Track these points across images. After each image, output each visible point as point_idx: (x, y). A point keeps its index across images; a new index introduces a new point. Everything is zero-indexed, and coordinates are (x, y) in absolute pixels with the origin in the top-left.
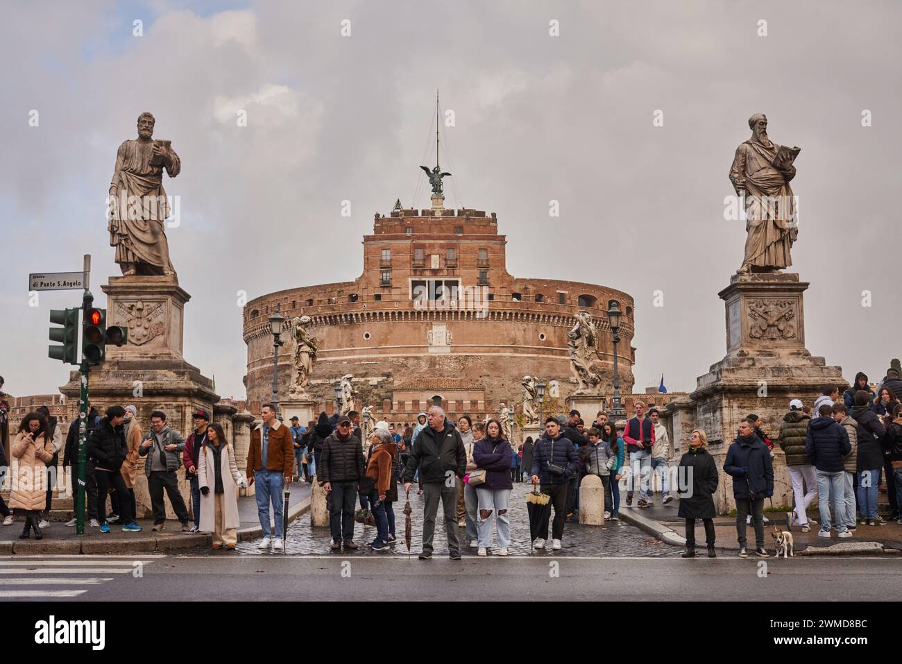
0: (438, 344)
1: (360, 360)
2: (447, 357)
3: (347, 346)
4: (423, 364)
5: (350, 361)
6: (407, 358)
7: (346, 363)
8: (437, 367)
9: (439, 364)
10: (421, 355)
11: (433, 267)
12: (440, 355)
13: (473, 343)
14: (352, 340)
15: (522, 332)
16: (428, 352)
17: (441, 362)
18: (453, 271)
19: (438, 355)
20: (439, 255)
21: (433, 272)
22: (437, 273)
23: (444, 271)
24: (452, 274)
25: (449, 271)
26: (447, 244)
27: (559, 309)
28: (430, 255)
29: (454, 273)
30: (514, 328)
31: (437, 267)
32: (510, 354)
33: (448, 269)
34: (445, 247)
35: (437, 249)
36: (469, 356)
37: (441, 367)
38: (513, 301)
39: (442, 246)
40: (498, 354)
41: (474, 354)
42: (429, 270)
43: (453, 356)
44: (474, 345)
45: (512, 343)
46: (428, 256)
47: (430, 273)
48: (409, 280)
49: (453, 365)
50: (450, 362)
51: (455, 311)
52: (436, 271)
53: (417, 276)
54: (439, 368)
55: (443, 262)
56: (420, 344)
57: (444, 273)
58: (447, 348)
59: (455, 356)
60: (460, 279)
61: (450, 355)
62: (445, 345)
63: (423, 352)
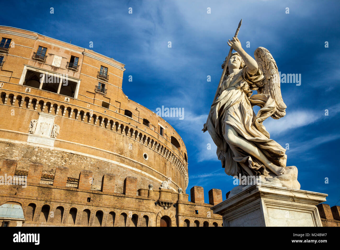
0: (41, 135)
2: (49, 151)
4: (16, 152)
8: (34, 158)
9: (37, 156)
10: (17, 142)
11: (53, 64)
12: (40, 146)
13: (81, 143)
16: (26, 141)
17: (39, 154)
18: (73, 73)
19: (38, 146)
20: (63, 58)
21: (52, 69)
22: (56, 70)
23: (64, 70)
24: (72, 76)
25: (69, 72)
26: (72, 52)
27: (159, 138)
28: (54, 55)
29: (74, 75)
30: (123, 140)
31: (58, 66)
32: (117, 162)
33: (68, 71)
34: (70, 53)
35: (62, 53)
36: (74, 154)
37: (38, 159)
38: (125, 116)
39: (67, 52)
40: (105, 160)
41: (80, 153)
42: (49, 66)
43: (56, 150)
44: (82, 145)
45: (120, 153)
46: (51, 55)
47: (49, 68)
48: (25, 68)
49: (53, 159)
50: (51, 156)
51: (68, 106)
52: (56, 68)
53: (35, 66)
54: (36, 160)
55: (65, 64)
56: (19, 130)
57: (64, 72)
58: (51, 140)
59: (58, 151)
60: (79, 81)
61: (52, 148)
62: (49, 137)
63: (20, 140)
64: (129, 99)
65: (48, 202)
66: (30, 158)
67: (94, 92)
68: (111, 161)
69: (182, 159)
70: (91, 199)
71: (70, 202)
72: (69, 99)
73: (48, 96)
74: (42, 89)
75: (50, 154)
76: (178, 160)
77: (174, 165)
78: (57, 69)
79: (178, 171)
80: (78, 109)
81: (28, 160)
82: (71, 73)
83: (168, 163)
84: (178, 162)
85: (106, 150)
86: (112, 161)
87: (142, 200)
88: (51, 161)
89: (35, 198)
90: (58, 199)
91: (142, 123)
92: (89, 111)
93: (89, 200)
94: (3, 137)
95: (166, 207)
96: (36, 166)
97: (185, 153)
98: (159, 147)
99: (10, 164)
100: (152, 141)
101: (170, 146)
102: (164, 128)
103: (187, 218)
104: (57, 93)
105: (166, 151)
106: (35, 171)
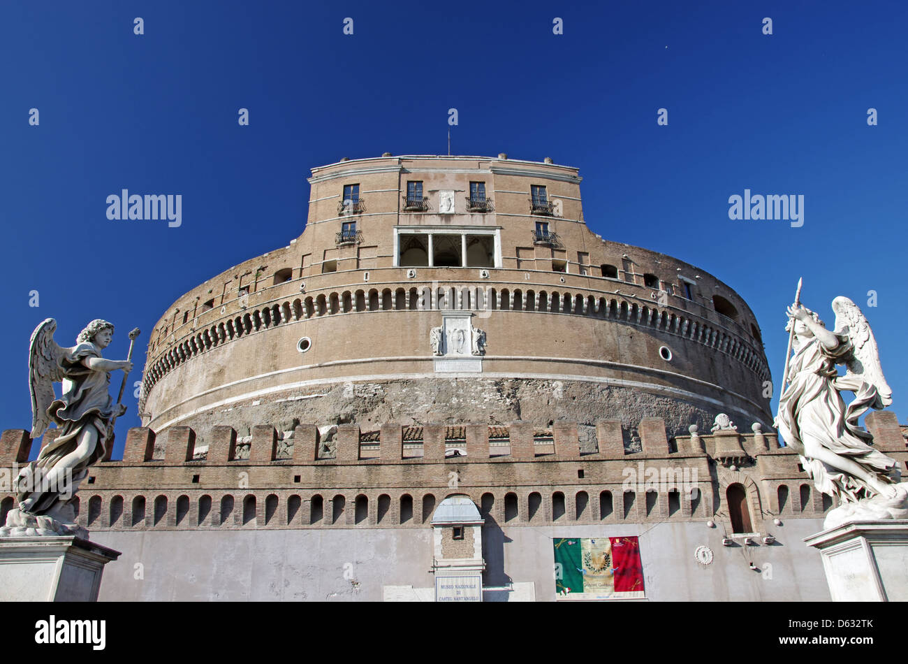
0: (458, 355)
1: (286, 394)
2: (474, 382)
3: (264, 370)
4: (422, 395)
5: (265, 399)
6: (385, 384)
7: (257, 403)
8: (454, 401)
9: (458, 396)
10: (418, 376)
11: (444, 210)
12: (460, 375)
13: (530, 354)
14: (275, 357)
15: (628, 340)
16: (432, 370)
17: (461, 392)
18: (482, 217)
19: (454, 376)
20: (455, 191)
21: (442, 220)
22: (450, 220)
23: (465, 216)
24: (480, 223)
25: (474, 217)
26: (469, 176)
27: (687, 307)
28: (438, 191)
29: (484, 222)
30: (611, 331)
31: (452, 211)
32: (609, 379)
33: (472, 215)
34: (466, 179)
35: (451, 182)
36: (522, 380)
37: (461, 401)
38: (604, 278)
39: (460, 177)
40: (585, 378)
41: (533, 376)
42: (435, 216)
43: (488, 378)
44: (533, 358)
45: (610, 358)
46: (432, 192)
47: (436, 221)
48: (396, 233)
49: (487, 397)
50: (482, 391)
51: (489, 287)
52: (447, 217)
53: (411, 224)
54: (459, 403)
55: (466, 203)
56: (415, 354)
57: (467, 220)
58: (475, 362)
59: (491, 379)
60: (497, 232)
61: (480, 375)
62: (470, 355)
63: (422, 371)
64: (603, 241)
65: (512, 488)
66: (448, 402)
67: (530, 244)
68: (597, 378)
69: (747, 340)
70: (585, 472)
71: (550, 483)
72: (487, 272)
73: (447, 277)
74: (434, 265)
75: (480, 388)
76: (739, 345)
77: (732, 358)
78: (451, 218)
79: (744, 369)
80: (508, 287)
81: (446, 405)
82: (478, 219)
83: (717, 356)
84: (739, 349)
85: (582, 358)
86: (600, 378)
87: (681, 461)
88: (485, 400)
89: (490, 484)
90: (528, 480)
91: (643, 284)
92: (530, 288)
93: (581, 473)
94: (393, 371)
95: (733, 467)
96: (475, 427)
97: (752, 324)
98: (689, 326)
99: (435, 430)
100: (674, 317)
101: (714, 318)
102: (694, 283)
103: (782, 483)
104: (461, 266)
105: (708, 331)
106: (477, 435)
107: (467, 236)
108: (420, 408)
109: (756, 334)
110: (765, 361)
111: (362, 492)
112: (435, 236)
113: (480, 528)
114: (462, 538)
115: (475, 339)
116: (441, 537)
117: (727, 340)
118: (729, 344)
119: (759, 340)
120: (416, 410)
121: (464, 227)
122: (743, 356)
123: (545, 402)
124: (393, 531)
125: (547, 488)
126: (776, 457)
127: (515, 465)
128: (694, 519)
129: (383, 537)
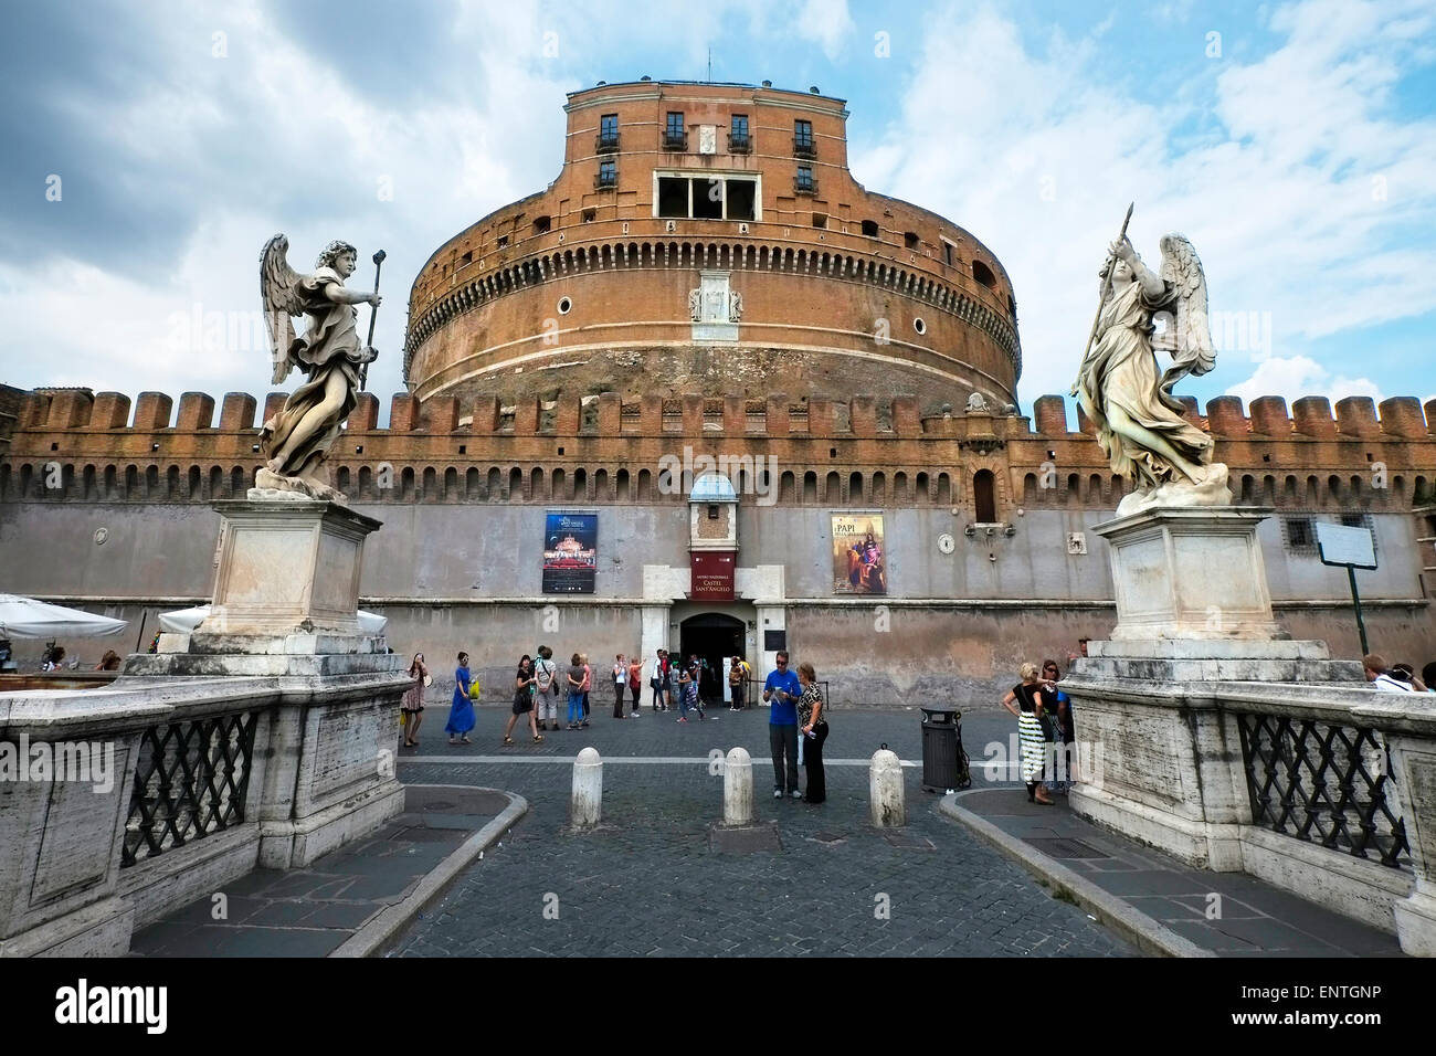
0: (713, 321)
1: (548, 361)
2: (732, 351)
3: (525, 335)
4: (680, 364)
5: (528, 366)
6: (645, 351)
7: (520, 370)
8: (711, 372)
9: (714, 367)
10: (676, 344)
11: (703, 150)
12: (716, 344)
13: (787, 322)
14: (537, 319)
16: (690, 336)
17: (717, 362)
18: (743, 159)
19: (711, 344)
20: (718, 126)
21: (702, 161)
22: (709, 163)
23: (726, 157)
24: (741, 166)
25: (736, 159)
26: (732, 106)
27: (946, 274)
28: (699, 125)
29: (745, 165)
30: (867, 298)
31: (713, 151)
32: (862, 353)
33: (733, 156)
34: (729, 112)
35: (714, 115)
36: (777, 350)
37: (718, 372)
38: (864, 236)
39: (722, 109)
40: (838, 351)
41: (788, 347)
42: (695, 157)
43: (744, 348)
44: (789, 326)
46: (694, 127)
47: (696, 163)
48: (657, 175)
49: (743, 368)
50: (738, 362)
51: (748, 244)
52: (708, 158)
53: (670, 166)
54: (715, 375)
55: (725, 141)
56: (674, 319)
57: (726, 163)
58: (731, 328)
59: (748, 348)
60: (759, 177)
61: (737, 345)
62: (728, 322)
63: (681, 339)
66: (704, 373)
67: (791, 195)
69: (1003, 313)
70: (837, 451)
72: (745, 225)
73: (706, 231)
74: (694, 216)
75: (735, 358)
76: (993, 319)
78: (712, 160)
80: (768, 245)
81: (703, 377)
82: (739, 161)
85: (838, 328)
88: (741, 372)
91: (902, 245)
92: (789, 246)
93: (833, 453)
94: (652, 338)
95: (983, 452)
96: (734, 400)
97: (1009, 296)
98: (946, 296)
99: (692, 402)
100: (931, 283)
101: (972, 287)
102: (955, 245)
103: (1029, 471)
104: (721, 217)
105: (965, 301)
106: (735, 408)
107: (728, 182)
108: (678, 378)
109: (1012, 309)
110: (1017, 339)
111: (623, 466)
112: (695, 181)
113: (734, 506)
114: (717, 518)
115: (732, 304)
116: (698, 516)
117: (983, 313)
118: (984, 316)
119: (1014, 315)
120: (674, 382)
121: (723, 172)
122: (996, 333)
123: (798, 375)
124: (652, 509)
125: (800, 467)
126: (1027, 443)
127: (771, 441)
128: (939, 506)
129: (643, 515)
